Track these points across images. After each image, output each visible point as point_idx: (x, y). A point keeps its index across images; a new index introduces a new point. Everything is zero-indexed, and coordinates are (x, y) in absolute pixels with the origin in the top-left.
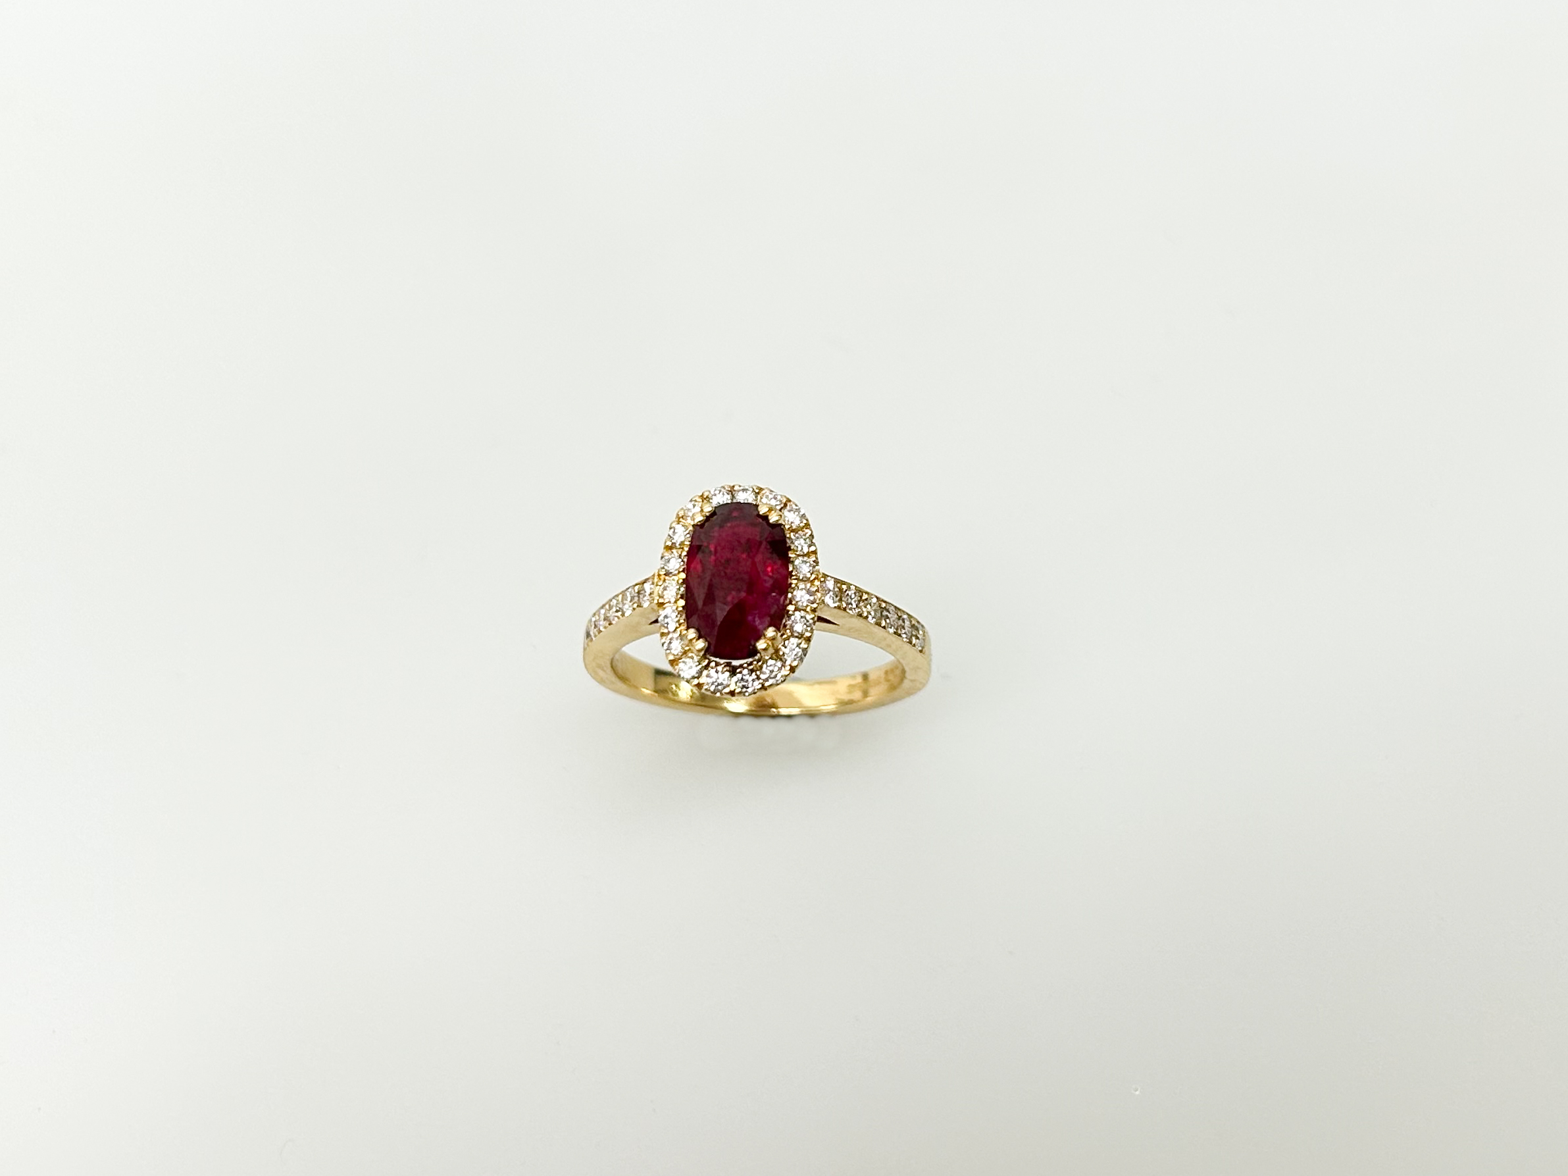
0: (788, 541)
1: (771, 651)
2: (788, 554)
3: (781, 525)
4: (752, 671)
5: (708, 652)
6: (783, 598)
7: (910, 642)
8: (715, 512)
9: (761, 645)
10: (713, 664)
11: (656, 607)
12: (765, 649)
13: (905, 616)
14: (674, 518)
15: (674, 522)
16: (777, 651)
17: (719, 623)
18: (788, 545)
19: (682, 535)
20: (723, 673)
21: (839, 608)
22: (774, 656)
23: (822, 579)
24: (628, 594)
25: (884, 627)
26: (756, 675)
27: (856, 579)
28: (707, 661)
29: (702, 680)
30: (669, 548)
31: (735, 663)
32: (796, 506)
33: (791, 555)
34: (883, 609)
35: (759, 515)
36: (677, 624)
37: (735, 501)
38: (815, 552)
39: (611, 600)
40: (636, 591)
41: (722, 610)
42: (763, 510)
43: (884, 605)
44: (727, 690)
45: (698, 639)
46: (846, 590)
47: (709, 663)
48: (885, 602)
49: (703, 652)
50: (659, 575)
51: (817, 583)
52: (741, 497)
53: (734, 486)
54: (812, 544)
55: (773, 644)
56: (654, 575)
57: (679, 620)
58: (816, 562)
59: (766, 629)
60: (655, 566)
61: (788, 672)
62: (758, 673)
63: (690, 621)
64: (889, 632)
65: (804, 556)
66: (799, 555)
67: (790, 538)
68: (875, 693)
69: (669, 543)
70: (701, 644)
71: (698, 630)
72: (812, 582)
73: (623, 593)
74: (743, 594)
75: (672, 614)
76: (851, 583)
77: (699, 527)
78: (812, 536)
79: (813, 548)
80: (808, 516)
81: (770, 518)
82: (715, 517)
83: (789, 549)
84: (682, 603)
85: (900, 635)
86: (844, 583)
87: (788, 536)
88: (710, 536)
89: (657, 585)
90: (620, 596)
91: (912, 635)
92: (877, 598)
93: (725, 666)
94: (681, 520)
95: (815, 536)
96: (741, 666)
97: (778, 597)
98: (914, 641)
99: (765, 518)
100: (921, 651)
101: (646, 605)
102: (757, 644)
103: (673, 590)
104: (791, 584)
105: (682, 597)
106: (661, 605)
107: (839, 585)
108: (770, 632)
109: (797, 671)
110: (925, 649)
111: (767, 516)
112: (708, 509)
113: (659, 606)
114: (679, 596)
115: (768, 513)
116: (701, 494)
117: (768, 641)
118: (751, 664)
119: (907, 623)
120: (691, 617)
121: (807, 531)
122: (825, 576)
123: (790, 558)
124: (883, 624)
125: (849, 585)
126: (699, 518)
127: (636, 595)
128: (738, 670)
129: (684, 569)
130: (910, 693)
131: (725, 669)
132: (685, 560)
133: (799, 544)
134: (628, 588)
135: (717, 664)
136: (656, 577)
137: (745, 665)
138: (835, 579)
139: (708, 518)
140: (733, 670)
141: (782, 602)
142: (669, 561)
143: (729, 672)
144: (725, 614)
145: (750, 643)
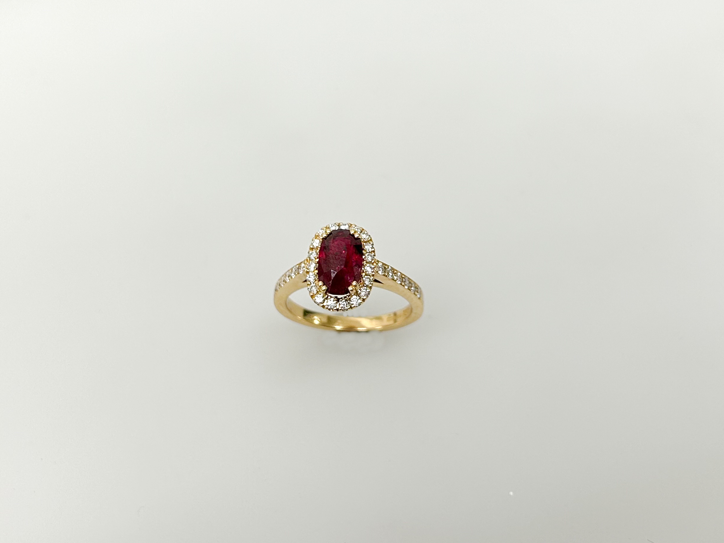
0: (362, 246)
1: (354, 291)
2: (362, 251)
3: (360, 239)
4: (346, 300)
5: (328, 291)
6: (360, 269)
7: (415, 294)
8: (331, 232)
9: (350, 288)
10: (329, 297)
11: (305, 273)
12: (352, 290)
13: (413, 283)
14: (314, 236)
15: (314, 238)
16: (357, 292)
17: (332, 279)
18: (363, 248)
19: (317, 243)
20: (334, 301)
21: (384, 275)
22: (355, 294)
23: (377, 263)
24: (294, 269)
25: (403, 286)
26: (348, 302)
27: (391, 264)
28: (327, 296)
29: (324, 304)
30: (312, 249)
31: (339, 296)
32: (366, 232)
33: (364, 252)
34: (403, 278)
35: (350, 234)
36: (314, 280)
37: (340, 228)
38: (374, 251)
39: (286, 273)
40: (297, 267)
41: (334, 273)
42: (352, 232)
43: (403, 276)
44: (335, 308)
45: (323, 286)
46: (387, 268)
47: (327, 297)
48: (404, 275)
49: (325, 291)
50: (307, 260)
51: (375, 264)
52: (343, 228)
53: (340, 223)
54: (372, 248)
55: (355, 289)
56: (305, 260)
57: (315, 279)
58: (374, 255)
59: (352, 282)
60: (306, 256)
61: (362, 301)
62: (349, 301)
63: (320, 278)
64: (405, 288)
65: (369, 252)
66: (367, 252)
67: (364, 245)
68: (400, 320)
69: (312, 247)
70: (324, 288)
71: (323, 282)
72: (373, 263)
73: (292, 269)
74: (343, 267)
75: (312, 277)
76: (389, 265)
77: (324, 239)
78: (373, 244)
79: (373, 250)
80: (371, 236)
81: (355, 235)
82: (332, 235)
83: (363, 249)
84: (317, 271)
85: (410, 290)
86: (386, 265)
87: (362, 244)
88: (329, 242)
89: (306, 264)
90: (290, 271)
91: (415, 291)
92: (401, 273)
93: (334, 298)
94: (317, 237)
95: (374, 244)
96: (342, 298)
97: (358, 268)
98: (416, 293)
99: (353, 235)
100: (419, 298)
101: (301, 272)
102: (348, 288)
103: (313, 266)
104: (364, 264)
105: (317, 269)
107: (384, 266)
108: (354, 283)
109: (366, 301)
110: (421, 298)
111: (354, 235)
112: (328, 232)
113: (307, 273)
114: (316, 269)
115: (354, 234)
116: (326, 226)
117: (353, 287)
118: (345, 297)
119: (413, 285)
120: (320, 276)
121: (371, 242)
122: (378, 261)
123: (363, 253)
124: (403, 284)
125: (388, 266)
126: (325, 235)
127: (297, 269)
128: (340, 300)
129: (318, 257)
130: (414, 320)
131: (334, 300)
132: (318, 253)
133: (367, 247)
134: (294, 267)
135: (331, 297)
136: (306, 261)
137: (343, 298)
138: (382, 263)
139: (328, 235)
140: (338, 300)
141: (359, 271)
142: (311, 254)
143: (336, 300)
144: (335, 275)
145: (347, 288)
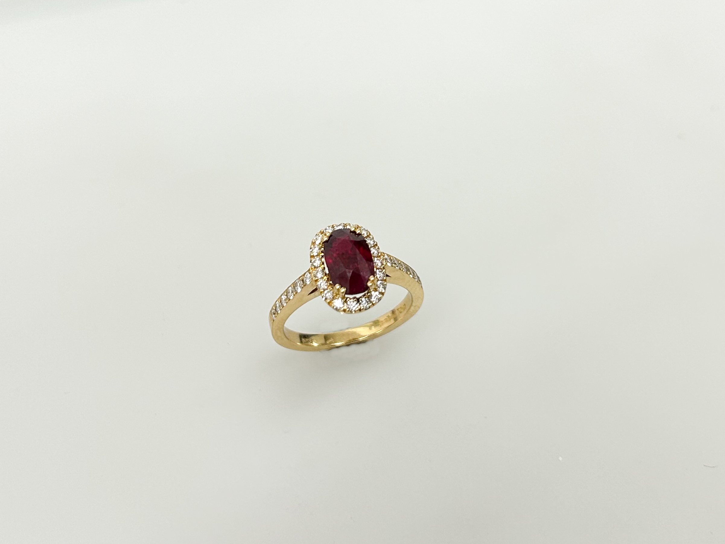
0: (365, 241)
1: (373, 286)
2: (367, 246)
3: (361, 234)
4: (366, 298)
5: (346, 293)
6: (372, 263)
7: (418, 282)
8: (332, 234)
9: (369, 284)
11: (314, 283)
12: (371, 286)
15: (311, 245)
16: (375, 287)
17: (349, 278)
19: (317, 250)
21: (393, 266)
22: (374, 289)
24: (297, 283)
25: (409, 275)
28: (346, 298)
29: (345, 308)
31: (358, 296)
33: (369, 247)
35: (351, 232)
36: (328, 286)
38: (376, 245)
39: (281, 296)
40: (301, 279)
41: (350, 272)
42: (352, 229)
44: (357, 309)
45: (341, 287)
46: (393, 259)
47: (347, 300)
48: (406, 265)
50: (312, 269)
51: (382, 257)
52: (338, 228)
54: (374, 241)
55: (373, 283)
56: (309, 269)
57: (328, 284)
58: (378, 248)
59: (369, 277)
60: (308, 266)
61: (381, 296)
62: (369, 298)
63: (333, 282)
66: (372, 247)
69: (313, 254)
70: (343, 290)
71: (340, 284)
72: (379, 256)
73: (294, 283)
75: (323, 284)
76: (393, 256)
77: (325, 243)
81: (356, 232)
82: (332, 237)
83: (368, 244)
84: (327, 277)
85: (414, 279)
86: (391, 256)
87: (365, 239)
88: (333, 244)
89: (312, 273)
92: (404, 263)
93: (354, 299)
94: (314, 244)
95: (374, 238)
96: (361, 297)
99: (354, 232)
101: (308, 283)
102: (367, 284)
103: (320, 273)
104: (372, 259)
106: (316, 281)
108: (371, 278)
109: (385, 294)
112: (328, 234)
114: (325, 274)
115: (355, 230)
117: (371, 282)
118: (364, 295)
120: (333, 280)
121: (371, 237)
122: (384, 254)
124: (408, 273)
126: (324, 239)
127: (302, 281)
128: (360, 299)
132: (323, 258)
133: (369, 242)
134: (296, 280)
135: (350, 298)
138: (388, 255)
139: (329, 238)
140: (358, 300)
141: (372, 265)
142: (314, 262)
143: (355, 301)
144: (351, 273)
145: (365, 284)
